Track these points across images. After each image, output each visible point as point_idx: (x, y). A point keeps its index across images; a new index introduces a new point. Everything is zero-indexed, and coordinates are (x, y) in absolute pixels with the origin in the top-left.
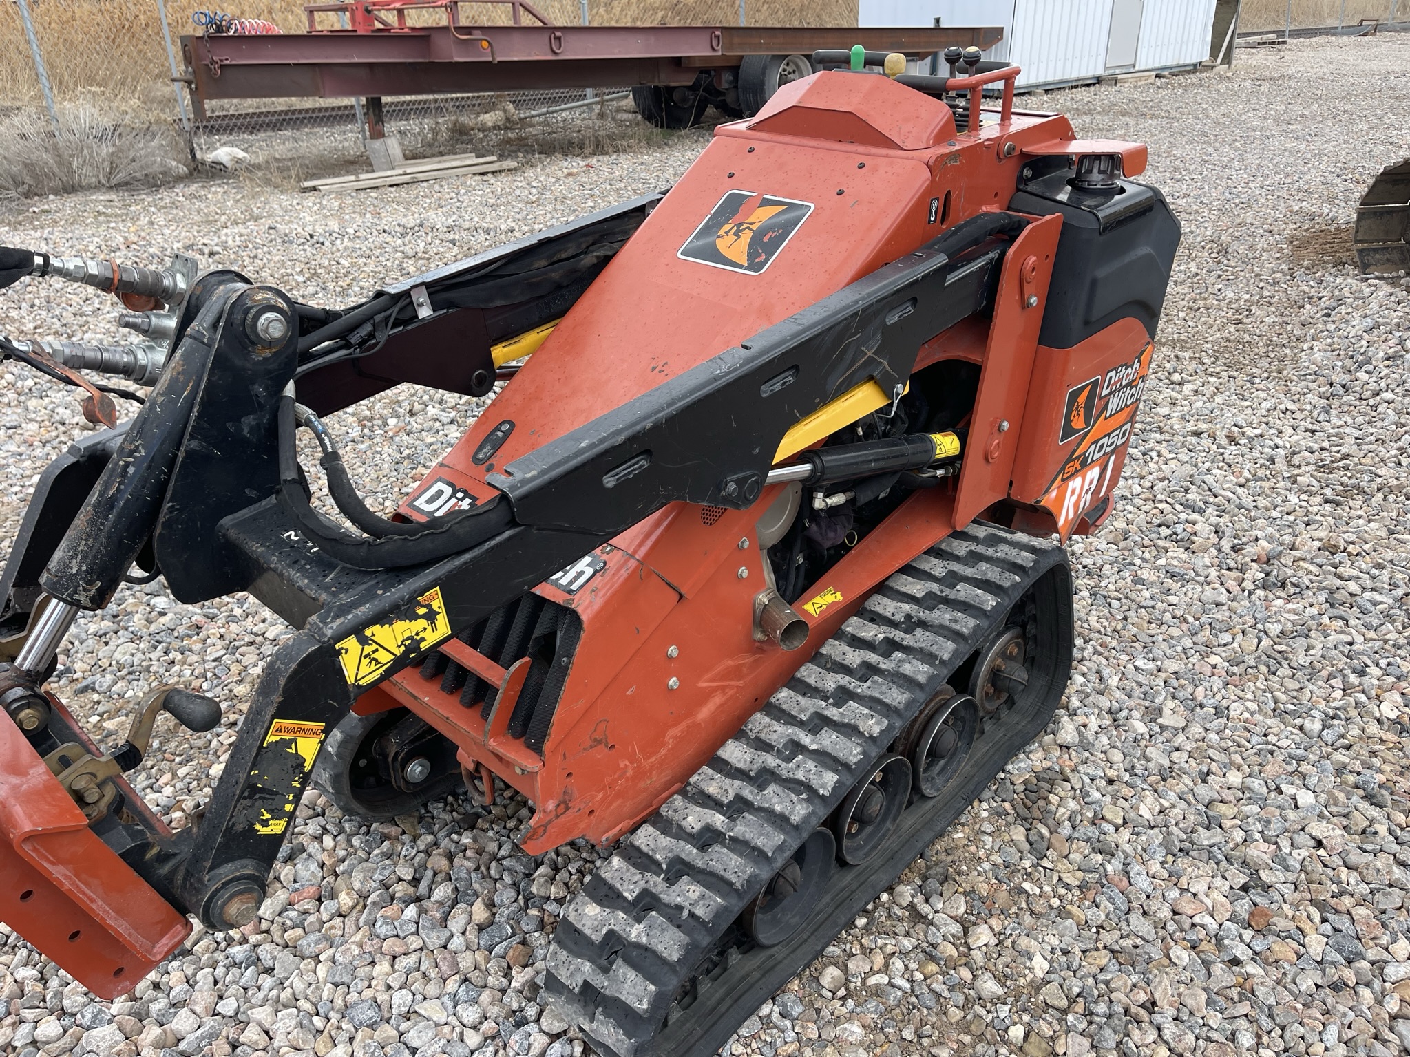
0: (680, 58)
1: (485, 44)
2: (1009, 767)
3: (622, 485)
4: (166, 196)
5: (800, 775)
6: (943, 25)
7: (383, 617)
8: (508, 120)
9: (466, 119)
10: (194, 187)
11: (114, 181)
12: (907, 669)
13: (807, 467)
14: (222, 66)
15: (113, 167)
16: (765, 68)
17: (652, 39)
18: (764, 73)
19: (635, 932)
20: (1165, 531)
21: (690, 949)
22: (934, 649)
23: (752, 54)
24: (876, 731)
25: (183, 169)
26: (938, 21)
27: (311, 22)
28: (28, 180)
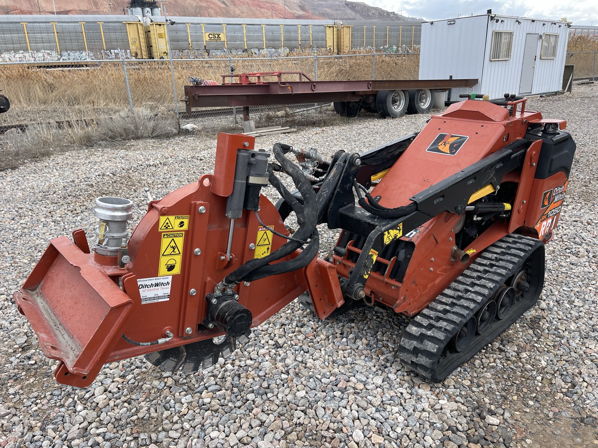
0: (355, 92)
1: (289, 88)
2: (524, 314)
3: (438, 203)
5: (470, 297)
6: (453, 78)
7: (392, 228)
8: (287, 114)
9: (271, 113)
11: (154, 135)
12: (499, 271)
13: (473, 207)
14: (198, 96)
15: (153, 131)
16: (387, 94)
17: (347, 85)
18: (386, 97)
19: (429, 333)
21: (446, 337)
22: (506, 266)
23: (381, 90)
24: (492, 286)
25: (175, 131)
26: (451, 77)
27: (224, 80)
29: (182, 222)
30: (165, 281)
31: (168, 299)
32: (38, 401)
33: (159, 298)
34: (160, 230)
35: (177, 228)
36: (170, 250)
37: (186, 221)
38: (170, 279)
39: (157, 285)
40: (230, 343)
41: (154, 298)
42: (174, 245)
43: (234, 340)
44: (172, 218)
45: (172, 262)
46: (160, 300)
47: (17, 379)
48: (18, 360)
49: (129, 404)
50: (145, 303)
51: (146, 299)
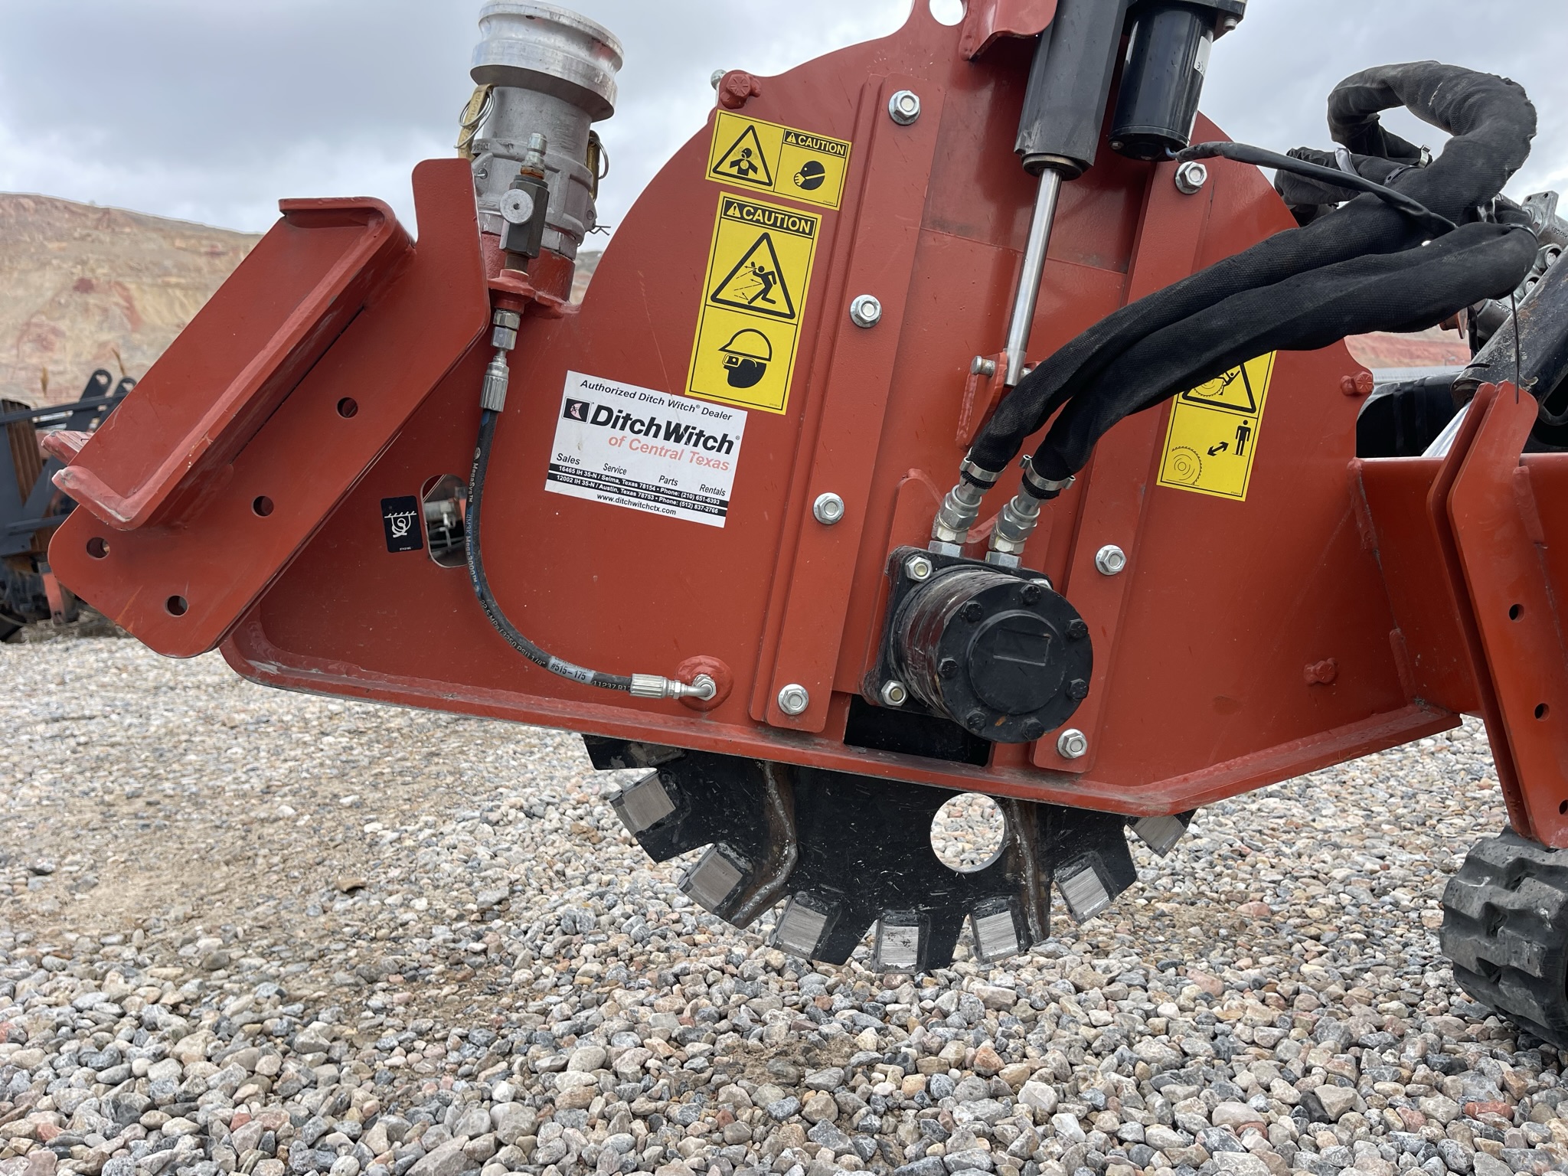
29: (813, 168)
30: (714, 428)
31: (719, 522)
33: (679, 498)
34: (710, 176)
35: (788, 186)
36: (745, 286)
37: (834, 168)
38: (735, 426)
39: (675, 433)
40: (1016, 889)
41: (657, 493)
42: (770, 267)
43: (1038, 884)
44: (771, 134)
45: (750, 346)
46: (682, 514)
49: (652, 1129)
50: (614, 499)
51: (621, 485)
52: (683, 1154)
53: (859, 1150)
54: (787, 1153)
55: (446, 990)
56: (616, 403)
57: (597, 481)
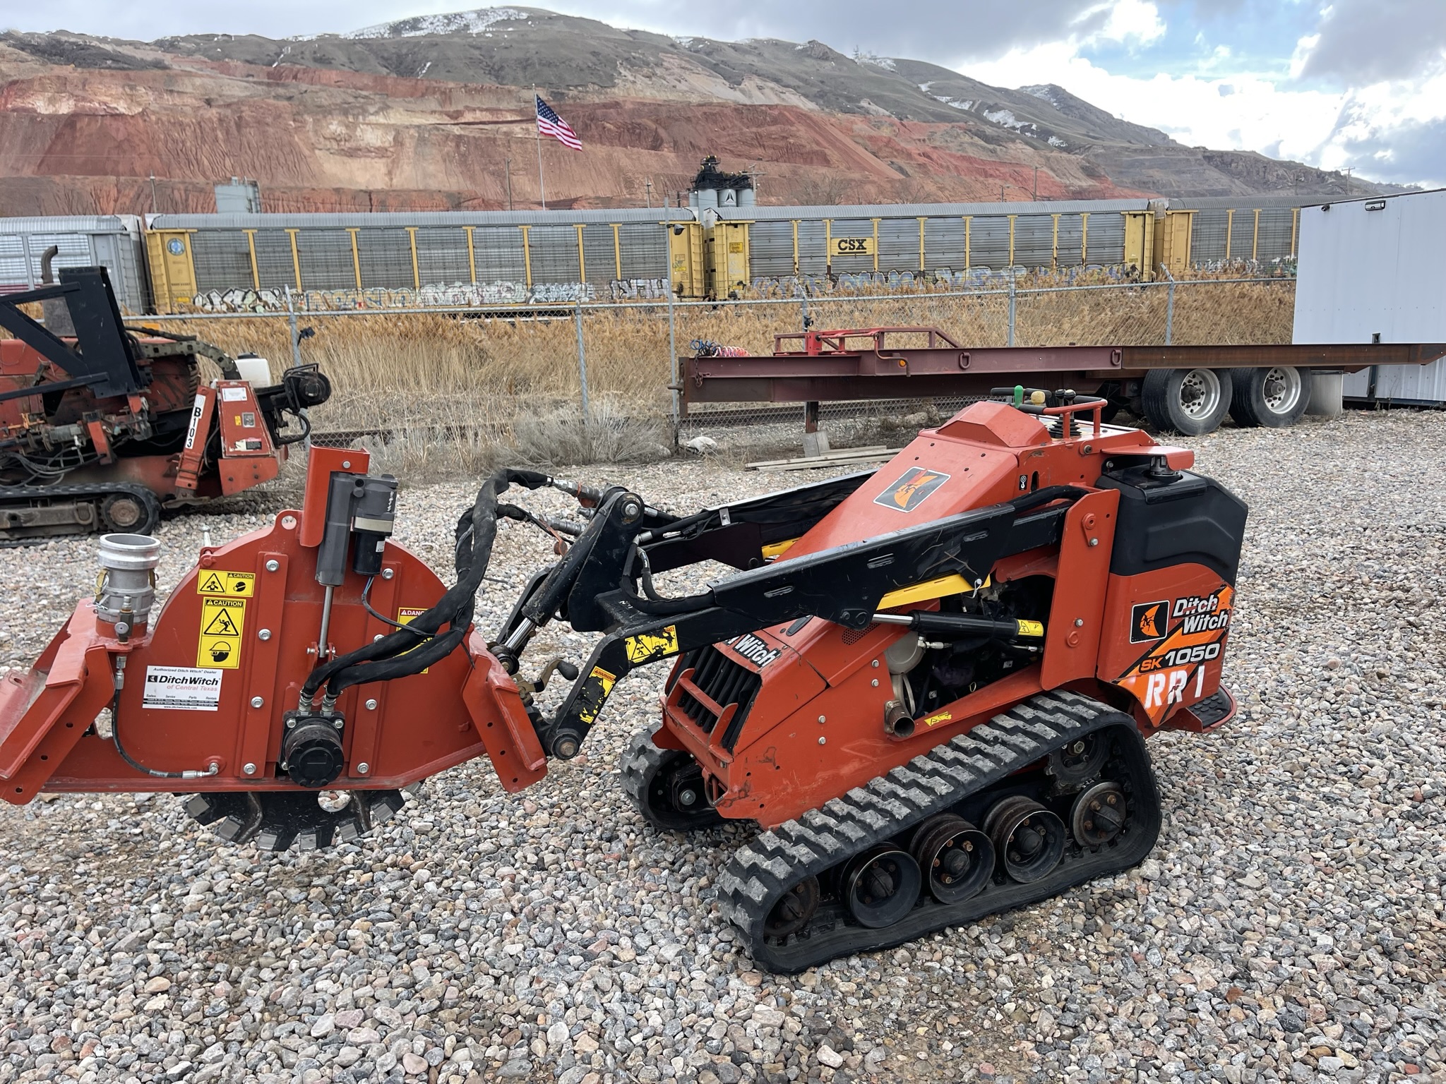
0: (1084, 372)
1: (903, 363)
2: (1095, 883)
3: (774, 598)
4: (651, 470)
5: (889, 808)
6: (1383, 341)
7: (648, 633)
8: (930, 419)
9: (895, 419)
10: (671, 464)
11: (618, 458)
12: (980, 764)
13: (910, 618)
14: (705, 379)
15: (620, 447)
16: (1167, 380)
17: (1053, 357)
18: (1166, 384)
19: (766, 864)
20: (1342, 769)
21: (791, 876)
22: (1002, 756)
23: (1158, 368)
24: (944, 792)
25: (667, 452)
26: (1377, 337)
27: (778, 346)
28: (561, 454)
29: (241, 584)
30: (210, 677)
31: (216, 709)
32: (109, 890)
33: (198, 703)
34: (199, 592)
35: (231, 591)
36: (218, 627)
37: (250, 584)
38: (219, 675)
39: (194, 681)
40: (356, 815)
41: (189, 703)
42: (226, 619)
43: (364, 812)
44: (222, 575)
45: (222, 648)
46: (199, 708)
47: (100, 854)
48: (119, 825)
49: (232, 916)
50: (171, 707)
51: (173, 702)
52: (245, 925)
53: (331, 911)
54: (295, 918)
55: (120, 858)
56: (168, 674)
57: (164, 702)
